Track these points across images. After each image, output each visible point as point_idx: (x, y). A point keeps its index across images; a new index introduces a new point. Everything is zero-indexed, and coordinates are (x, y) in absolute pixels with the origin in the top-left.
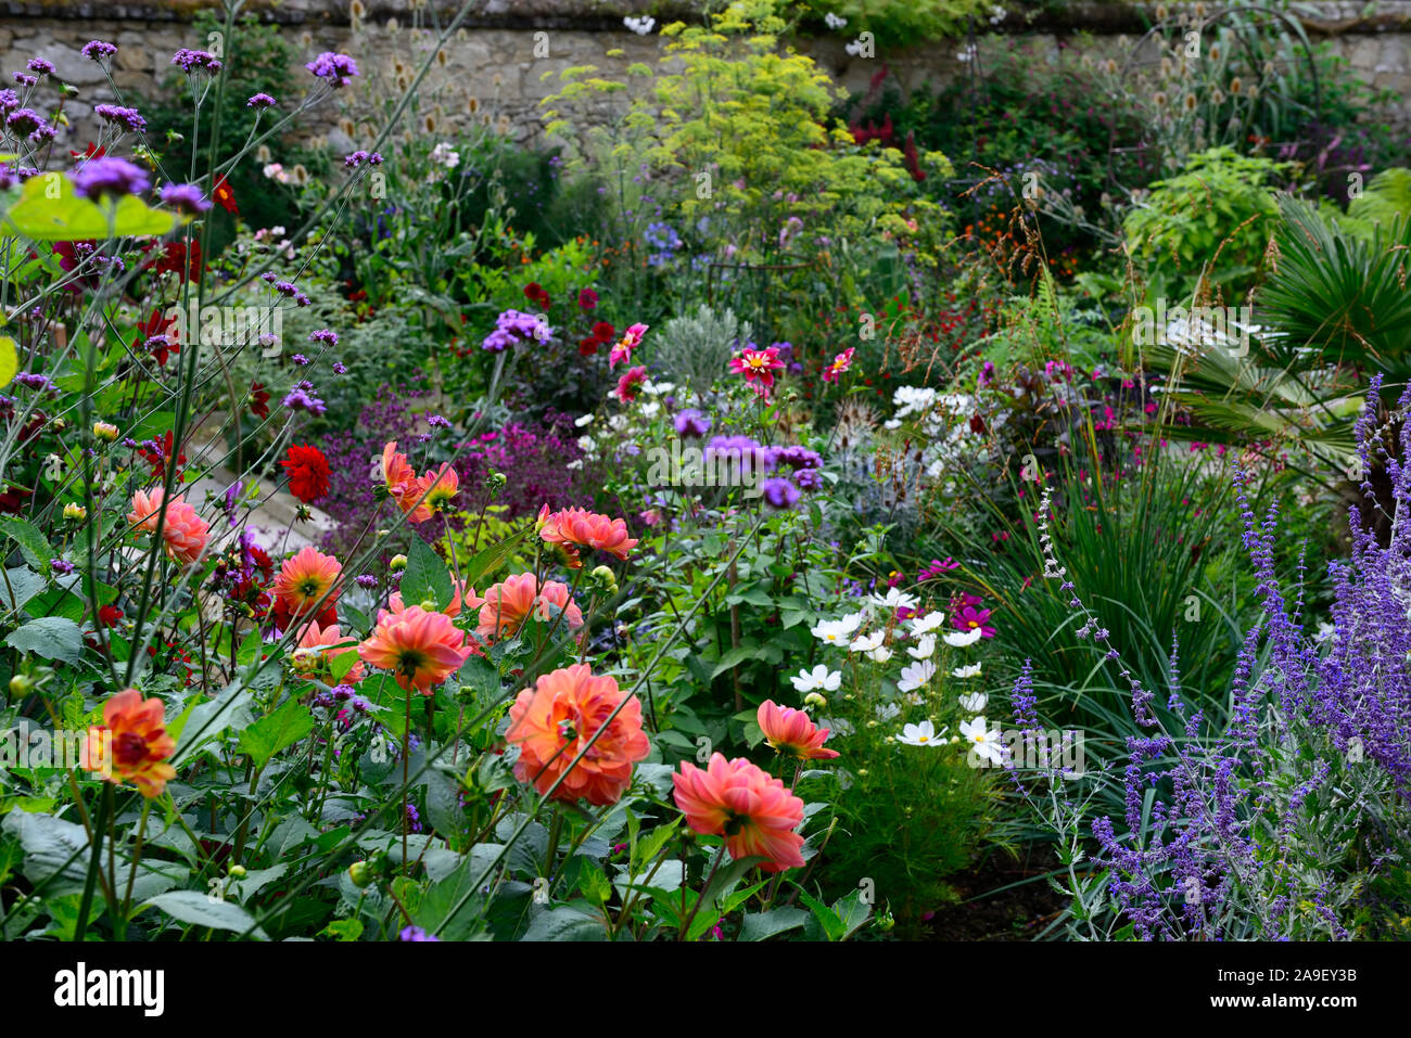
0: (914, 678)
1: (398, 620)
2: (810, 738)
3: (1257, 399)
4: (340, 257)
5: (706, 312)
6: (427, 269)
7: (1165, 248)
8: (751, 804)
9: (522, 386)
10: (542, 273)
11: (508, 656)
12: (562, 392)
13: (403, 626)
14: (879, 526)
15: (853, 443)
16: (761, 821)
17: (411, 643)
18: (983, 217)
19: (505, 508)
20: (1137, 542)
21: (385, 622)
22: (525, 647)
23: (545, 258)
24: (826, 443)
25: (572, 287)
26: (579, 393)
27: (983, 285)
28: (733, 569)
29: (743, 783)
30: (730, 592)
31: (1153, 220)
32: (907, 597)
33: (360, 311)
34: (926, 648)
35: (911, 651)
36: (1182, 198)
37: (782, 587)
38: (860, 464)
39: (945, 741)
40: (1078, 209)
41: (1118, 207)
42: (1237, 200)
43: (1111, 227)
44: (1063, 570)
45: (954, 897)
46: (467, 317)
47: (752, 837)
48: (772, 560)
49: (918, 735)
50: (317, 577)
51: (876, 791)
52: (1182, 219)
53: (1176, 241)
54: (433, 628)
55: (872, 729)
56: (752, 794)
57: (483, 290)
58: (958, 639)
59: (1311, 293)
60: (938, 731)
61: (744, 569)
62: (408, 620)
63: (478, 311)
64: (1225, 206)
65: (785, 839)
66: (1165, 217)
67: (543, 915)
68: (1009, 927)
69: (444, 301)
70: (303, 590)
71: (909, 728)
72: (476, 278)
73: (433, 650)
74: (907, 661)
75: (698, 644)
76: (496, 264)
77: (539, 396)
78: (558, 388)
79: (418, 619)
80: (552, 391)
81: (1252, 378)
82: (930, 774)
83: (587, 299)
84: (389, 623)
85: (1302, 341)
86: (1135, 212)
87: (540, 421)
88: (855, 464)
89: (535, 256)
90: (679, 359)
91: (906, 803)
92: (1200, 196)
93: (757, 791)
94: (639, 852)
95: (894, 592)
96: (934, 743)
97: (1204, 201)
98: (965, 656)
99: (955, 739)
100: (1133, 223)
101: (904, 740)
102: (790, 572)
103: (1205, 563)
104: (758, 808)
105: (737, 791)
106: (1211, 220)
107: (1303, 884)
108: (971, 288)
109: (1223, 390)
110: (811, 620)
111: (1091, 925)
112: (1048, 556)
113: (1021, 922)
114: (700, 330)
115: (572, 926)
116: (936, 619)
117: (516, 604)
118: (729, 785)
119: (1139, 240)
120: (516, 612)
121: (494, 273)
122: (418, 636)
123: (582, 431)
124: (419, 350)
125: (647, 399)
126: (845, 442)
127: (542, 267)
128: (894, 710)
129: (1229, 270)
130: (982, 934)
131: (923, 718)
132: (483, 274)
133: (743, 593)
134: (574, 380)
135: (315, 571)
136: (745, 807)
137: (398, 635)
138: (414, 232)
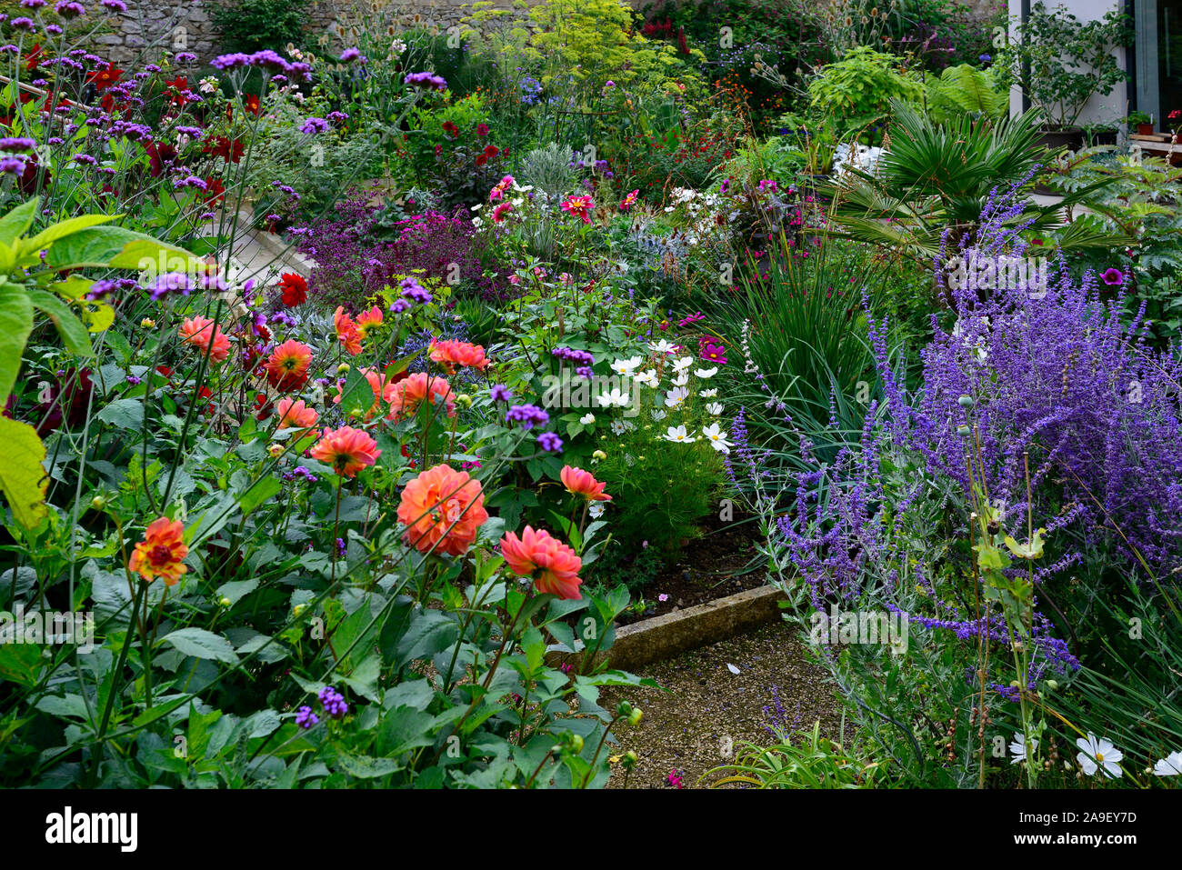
0: (675, 399)
1: (336, 437)
2: (594, 489)
3: (884, 215)
4: (331, 101)
5: (554, 146)
6: (384, 111)
7: (833, 102)
8: (548, 563)
9: (439, 182)
10: (455, 113)
11: (407, 433)
12: (464, 187)
13: (339, 441)
14: (653, 298)
15: (642, 228)
16: (555, 572)
17: (343, 450)
18: (726, 76)
19: (424, 270)
20: (815, 304)
21: (328, 437)
22: (418, 428)
23: (457, 103)
24: (627, 223)
25: (473, 120)
26: (475, 186)
27: (726, 119)
28: (562, 325)
29: (543, 550)
30: (559, 341)
31: (826, 86)
32: (671, 345)
33: (342, 132)
34: (682, 380)
35: (673, 381)
36: (842, 74)
37: (592, 336)
38: (647, 240)
39: (693, 440)
40: (782, 77)
41: (806, 76)
42: (875, 76)
43: (803, 88)
44: (757, 367)
45: (700, 535)
46: (407, 138)
47: (549, 579)
48: (586, 321)
49: (677, 434)
50: (295, 357)
51: (650, 469)
52: (842, 86)
53: (840, 99)
54: (357, 441)
55: (647, 431)
56: (548, 557)
57: (419, 122)
58: (703, 374)
59: (911, 158)
60: (689, 433)
61: (569, 326)
62: (342, 436)
63: (414, 135)
64: (868, 79)
65: (570, 583)
66: (833, 86)
67: (418, 620)
68: (737, 551)
69: (393, 130)
70: (286, 365)
71: (671, 430)
72: (415, 115)
73: (356, 454)
74: (671, 387)
75: (539, 369)
76: (428, 107)
77: (450, 188)
78: (462, 183)
79: (348, 436)
80: (458, 186)
81: (881, 202)
82: (684, 458)
83: (482, 129)
84: (331, 438)
85: (910, 184)
86: (816, 81)
87: (450, 205)
88: (644, 240)
89: (452, 102)
90: (537, 173)
91: (669, 477)
92: (854, 74)
93: (551, 555)
94: (481, 574)
95: (663, 342)
96: (688, 440)
97: (856, 77)
98: (706, 384)
99: (700, 438)
100: (814, 87)
101: (668, 438)
102: (597, 327)
103: (855, 317)
104: (552, 565)
105: (539, 555)
106: (861, 87)
107: (912, 547)
108: (718, 123)
109: (865, 209)
110: (611, 359)
111: (781, 575)
112: (748, 359)
113: (744, 547)
114: (550, 158)
115: (436, 627)
116: (688, 361)
117: (414, 391)
118: (535, 550)
119: (819, 97)
120: (414, 397)
121: (426, 112)
122: (347, 446)
123: (476, 214)
124: (377, 159)
125: (517, 195)
126: (638, 227)
127: (455, 109)
128: (662, 415)
129: (872, 116)
130: (719, 556)
131: (681, 423)
132: (418, 112)
133: (568, 342)
134: (473, 179)
135: (294, 353)
136: (544, 564)
137: (335, 445)
138: (378, 89)
